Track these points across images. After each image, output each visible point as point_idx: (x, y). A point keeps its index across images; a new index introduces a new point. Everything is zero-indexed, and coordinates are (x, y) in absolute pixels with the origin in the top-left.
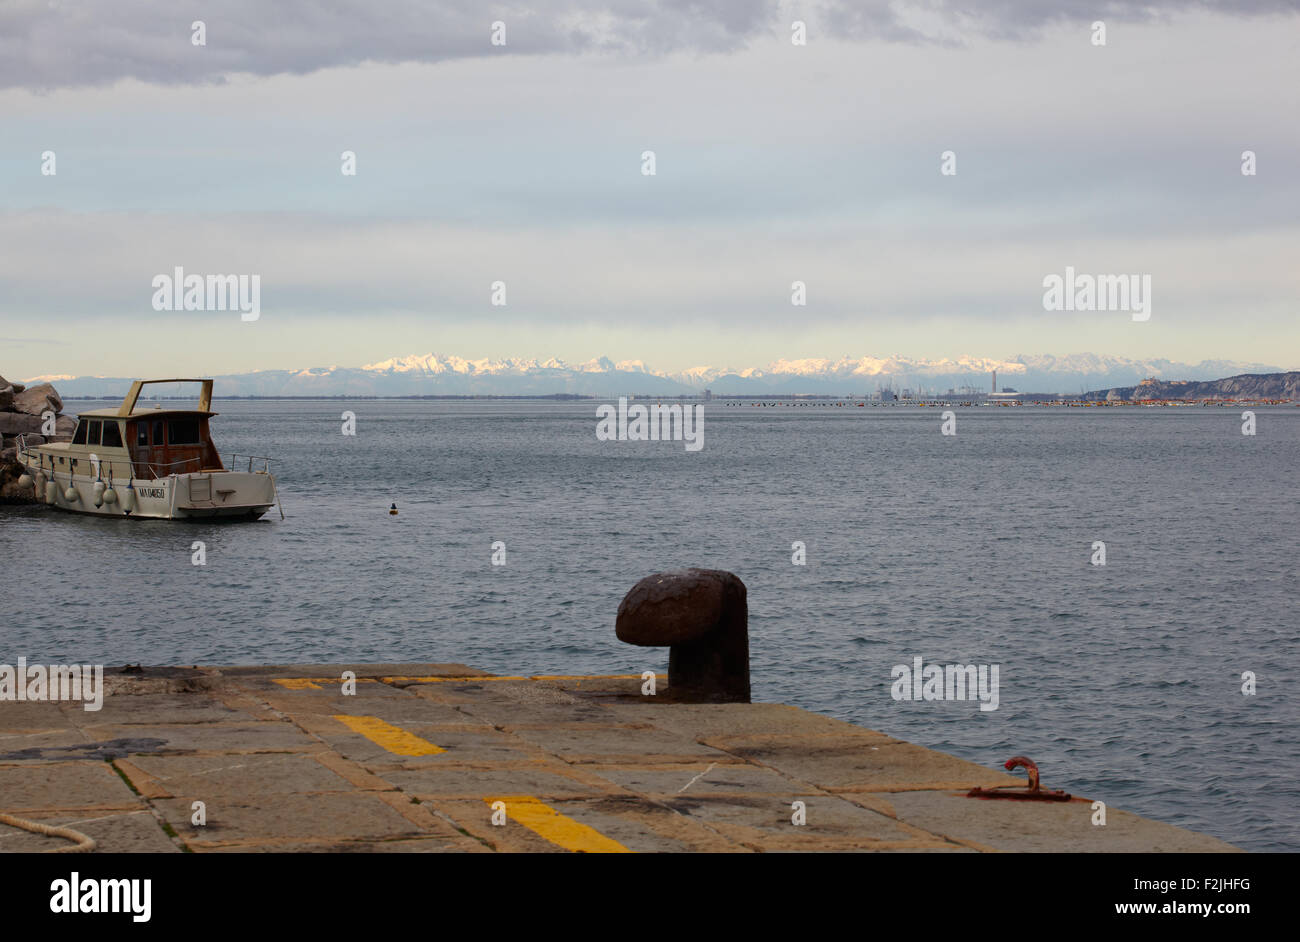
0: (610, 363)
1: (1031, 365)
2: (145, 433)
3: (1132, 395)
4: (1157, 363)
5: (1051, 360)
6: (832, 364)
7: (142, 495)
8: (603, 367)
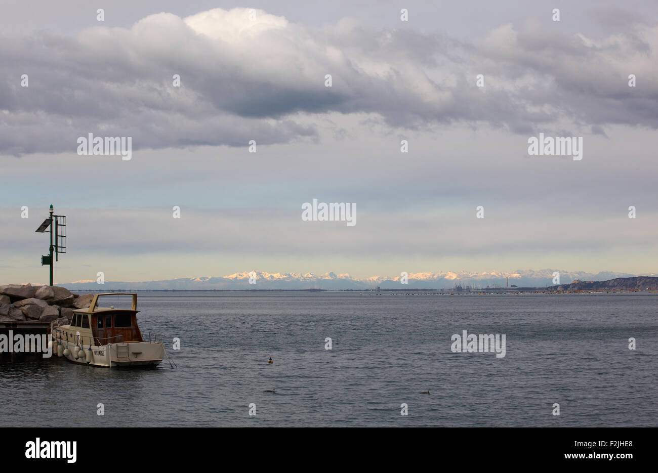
0: (334, 275)
1: (524, 274)
2: (102, 322)
3: (569, 287)
4: (580, 273)
5: (532, 272)
6: (434, 275)
7: (95, 354)
8: (331, 276)
